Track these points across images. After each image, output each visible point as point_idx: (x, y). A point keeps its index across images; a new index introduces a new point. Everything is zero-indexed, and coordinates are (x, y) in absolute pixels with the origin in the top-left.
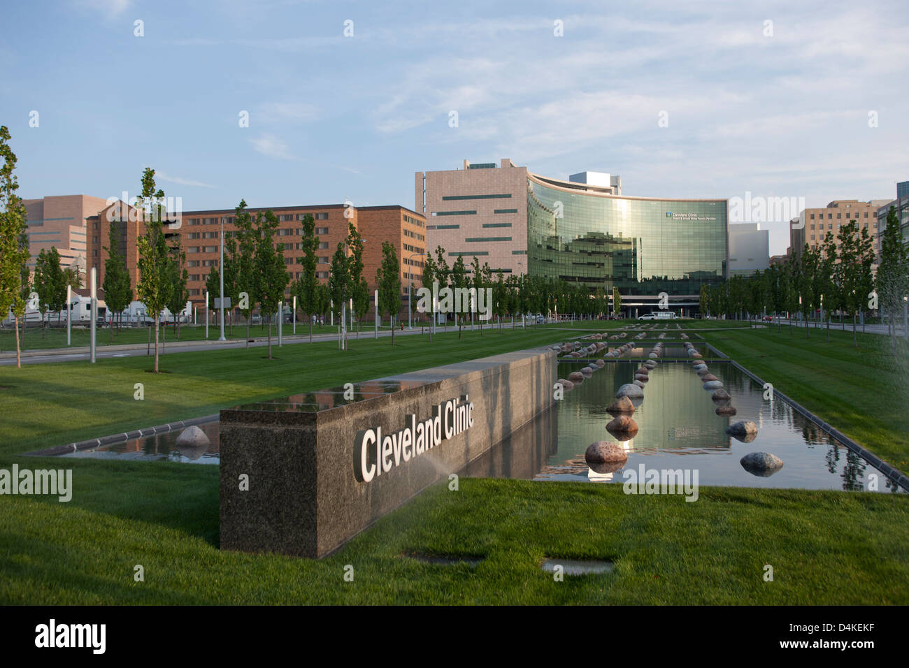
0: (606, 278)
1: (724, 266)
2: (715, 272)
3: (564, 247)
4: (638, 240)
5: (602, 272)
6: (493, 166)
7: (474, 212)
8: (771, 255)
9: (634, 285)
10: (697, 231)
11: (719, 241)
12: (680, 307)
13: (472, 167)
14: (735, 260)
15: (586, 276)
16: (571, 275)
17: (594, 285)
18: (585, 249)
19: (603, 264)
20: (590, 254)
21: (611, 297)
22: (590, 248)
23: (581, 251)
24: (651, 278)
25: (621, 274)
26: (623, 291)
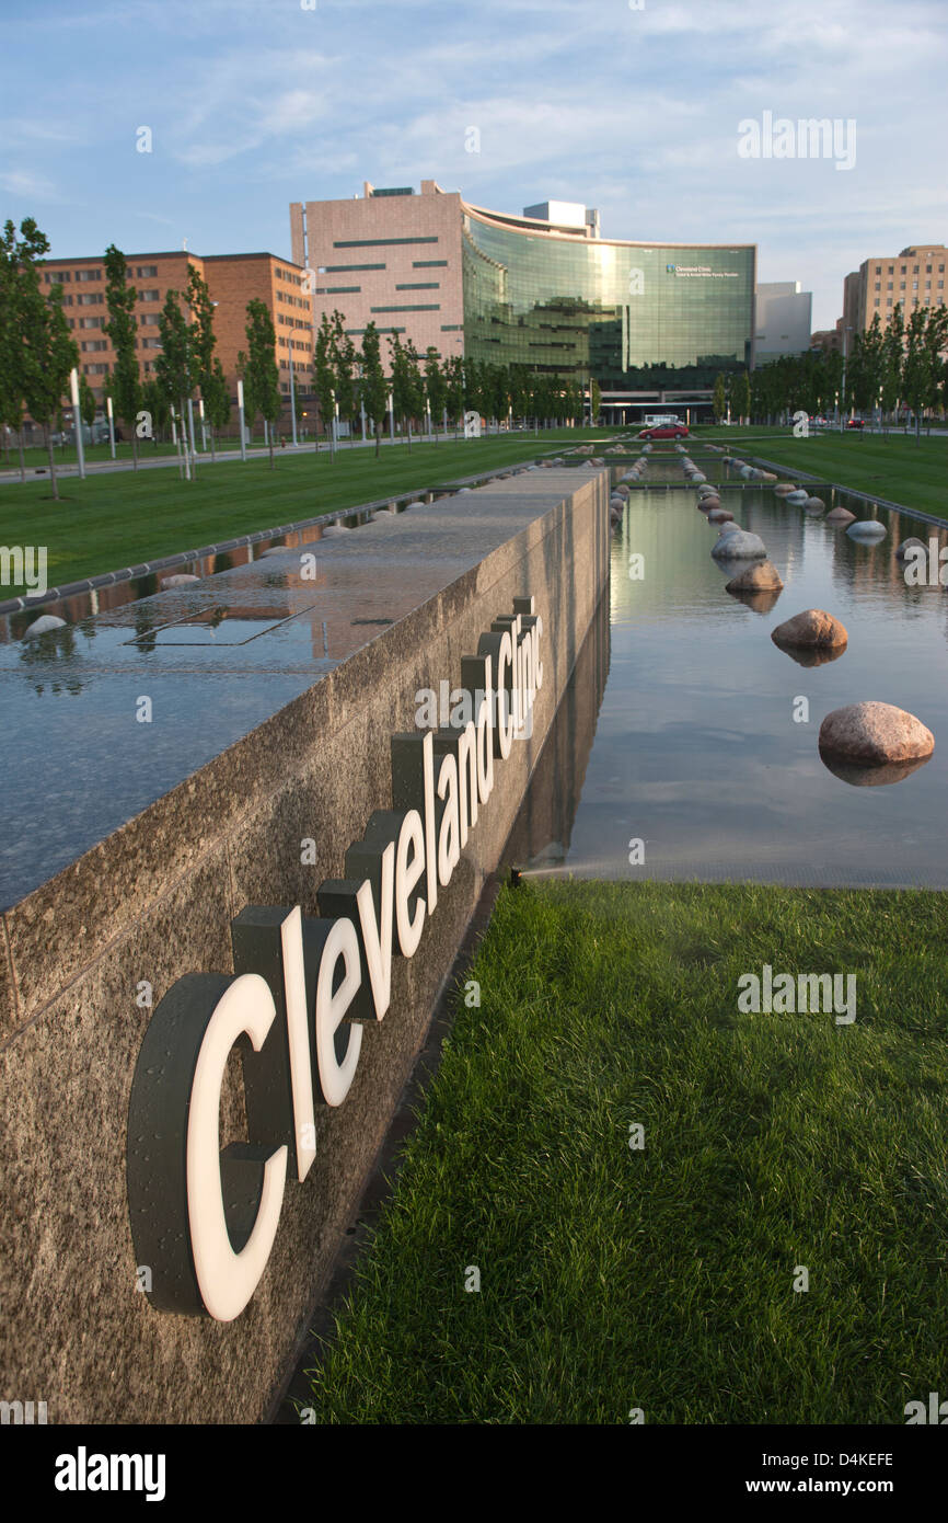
0: (579, 366)
1: (748, 347)
2: (734, 356)
3: (517, 319)
4: (624, 309)
5: (573, 358)
6: (408, 191)
7: (382, 267)
8: (813, 332)
9: (619, 377)
10: (710, 293)
11: (742, 309)
12: (685, 408)
13: (377, 193)
14: (763, 338)
15: (549, 364)
16: (527, 362)
17: (565, 376)
18: (548, 323)
19: (573, 346)
20: (554, 330)
21: (587, 395)
22: (555, 320)
23: (543, 326)
24: (641, 366)
25: (598, 361)
26: (604, 385)
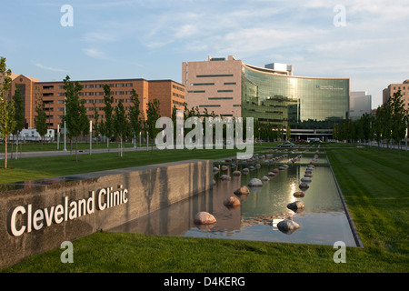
0: (284, 120)
1: (347, 114)
2: (342, 117)
3: (261, 103)
5: (282, 117)
6: (223, 59)
7: (213, 84)
8: (372, 109)
9: (299, 124)
10: (332, 95)
11: (345, 101)
12: (322, 136)
13: (213, 60)
14: (353, 111)
15: (273, 119)
16: (265, 118)
17: (277, 123)
19: (282, 113)
20: (275, 107)
21: (285, 130)
22: (275, 103)
23: (270, 105)
24: (308, 120)
26: (292, 127)
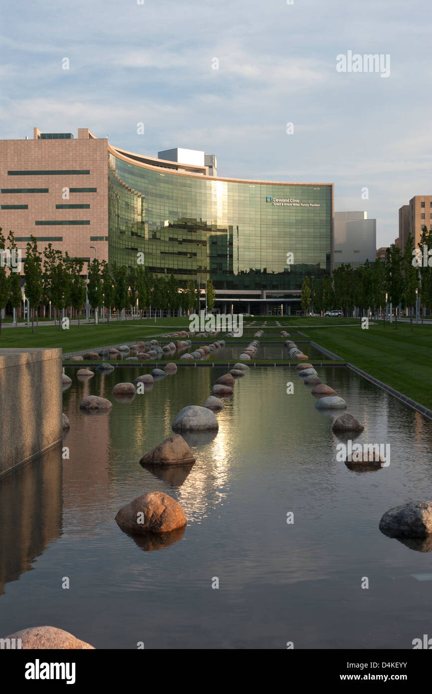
0: (199, 270)
1: (329, 258)
2: (319, 265)
3: (151, 233)
4: (235, 228)
5: (194, 264)
6: (68, 136)
7: (46, 191)
8: (378, 248)
9: (230, 279)
10: (300, 218)
11: (324, 230)
12: (279, 303)
13: (44, 136)
14: (340, 252)
15: (176, 267)
16: (158, 266)
17: (185, 277)
18: (175, 236)
19: (195, 254)
20: (180, 243)
21: (203, 292)
22: (181, 235)
23: (171, 239)
24: (248, 271)
25: (215, 266)
26: (218, 285)
